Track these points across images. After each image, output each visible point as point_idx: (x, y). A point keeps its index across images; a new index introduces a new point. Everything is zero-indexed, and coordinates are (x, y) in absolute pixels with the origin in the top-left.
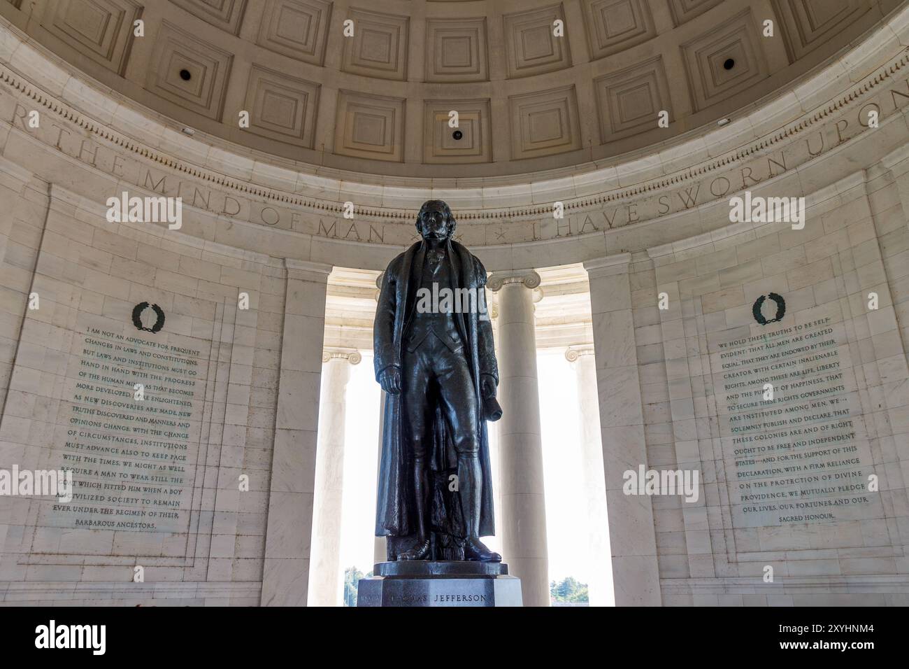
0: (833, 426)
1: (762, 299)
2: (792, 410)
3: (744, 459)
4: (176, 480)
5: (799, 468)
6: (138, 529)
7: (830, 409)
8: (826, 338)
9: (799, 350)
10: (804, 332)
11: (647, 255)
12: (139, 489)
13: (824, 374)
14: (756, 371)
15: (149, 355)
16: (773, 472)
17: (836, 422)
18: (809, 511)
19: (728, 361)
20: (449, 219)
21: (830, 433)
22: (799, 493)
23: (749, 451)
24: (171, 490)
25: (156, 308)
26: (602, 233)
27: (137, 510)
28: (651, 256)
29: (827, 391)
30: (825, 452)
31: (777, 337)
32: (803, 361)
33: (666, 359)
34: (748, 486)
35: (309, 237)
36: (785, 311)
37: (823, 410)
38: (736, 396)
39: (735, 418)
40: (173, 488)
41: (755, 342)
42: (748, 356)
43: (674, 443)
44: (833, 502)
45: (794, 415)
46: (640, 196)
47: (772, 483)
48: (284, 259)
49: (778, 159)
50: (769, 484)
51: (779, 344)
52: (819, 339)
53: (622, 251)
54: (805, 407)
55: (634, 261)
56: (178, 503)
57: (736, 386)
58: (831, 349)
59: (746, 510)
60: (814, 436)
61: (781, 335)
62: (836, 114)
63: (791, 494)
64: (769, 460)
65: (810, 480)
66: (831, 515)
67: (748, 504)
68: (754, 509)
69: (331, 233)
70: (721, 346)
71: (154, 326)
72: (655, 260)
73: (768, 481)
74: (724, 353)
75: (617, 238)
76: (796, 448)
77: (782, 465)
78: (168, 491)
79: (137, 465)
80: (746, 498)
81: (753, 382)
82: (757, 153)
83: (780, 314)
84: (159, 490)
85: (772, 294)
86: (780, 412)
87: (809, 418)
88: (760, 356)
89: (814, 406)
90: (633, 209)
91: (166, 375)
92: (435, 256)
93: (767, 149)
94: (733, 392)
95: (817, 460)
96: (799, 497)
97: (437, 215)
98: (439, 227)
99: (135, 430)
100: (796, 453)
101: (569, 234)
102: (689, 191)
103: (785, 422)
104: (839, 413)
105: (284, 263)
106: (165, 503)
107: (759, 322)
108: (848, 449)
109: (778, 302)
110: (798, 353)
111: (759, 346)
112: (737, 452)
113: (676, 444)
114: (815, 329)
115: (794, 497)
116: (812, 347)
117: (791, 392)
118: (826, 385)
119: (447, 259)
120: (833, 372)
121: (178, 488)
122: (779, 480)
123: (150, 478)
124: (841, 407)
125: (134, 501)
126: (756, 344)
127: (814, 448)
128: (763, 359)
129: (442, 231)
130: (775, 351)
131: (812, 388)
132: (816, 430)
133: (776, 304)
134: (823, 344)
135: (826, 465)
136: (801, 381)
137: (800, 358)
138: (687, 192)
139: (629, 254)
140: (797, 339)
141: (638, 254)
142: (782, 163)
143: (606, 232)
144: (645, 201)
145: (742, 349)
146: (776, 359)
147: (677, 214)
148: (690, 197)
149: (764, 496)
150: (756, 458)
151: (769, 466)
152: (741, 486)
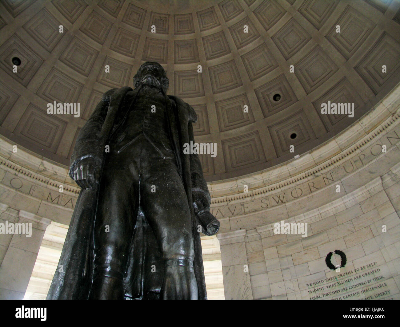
1: (330, 255)
8: (377, 275)
9: (360, 284)
10: (361, 273)
11: (256, 231)
19: (314, 295)
26: (228, 218)
28: (259, 232)
31: (343, 277)
32: (364, 291)
33: (273, 295)
35: (40, 201)
36: (346, 260)
41: (330, 281)
42: (326, 291)
46: (249, 199)
48: (19, 210)
49: (329, 176)
51: (346, 281)
52: (371, 277)
53: (240, 228)
55: (248, 235)
58: (381, 282)
61: (346, 276)
62: (358, 151)
69: (56, 201)
70: (308, 285)
72: (261, 234)
74: (311, 290)
75: (237, 221)
82: (316, 174)
83: (343, 263)
85: (336, 250)
88: (334, 290)
90: (246, 206)
93: (322, 172)
102: (279, 196)
107: (330, 268)
110: (360, 287)
111: (333, 283)
114: (369, 271)
116: (368, 282)
126: (331, 283)
128: (337, 292)
130: (344, 286)
133: (340, 257)
134: (375, 279)
137: (361, 290)
138: (277, 196)
139: (244, 230)
140: (357, 277)
141: (251, 231)
142: (332, 179)
143: (230, 218)
144: (253, 201)
145: (322, 287)
146: (345, 291)
147: (274, 208)
148: (279, 199)
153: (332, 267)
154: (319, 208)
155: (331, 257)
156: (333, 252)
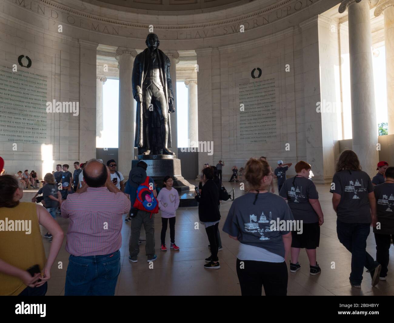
0: (270, 114)
1: (255, 69)
2: (259, 108)
3: (242, 123)
4: (44, 125)
5: (259, 126)
6: (32, 142)
7: (270, 108)
8: (273, 85)
9: (264, 88)
10: (266, 82)
11: (218, 49)
12: (30, 128)
13: (270, 97)
14: (250, 94)
15: (27, 77)
16: (251, 127)
17: (271, 112)
18: (260, 139)
19: (241, 90)
20: (158, 41)
22: (258, 134)
23: (245, 120)
24: (43, 129)
25: (27, 57)
26: (202, 39)
27: (31, 136)
29: (270, 102)
30: (267, 122)
31: (258, 83)
32: (265, 92)
33: (221, 88)
34: (243, 131)
35: (88, 30)
37: (268, 108)
40: (44, 128)
41: (251, 84)
42: (248, 89)
44: (267, 137)
45: (259, 109)
46: (217, 26)
48: (78, 39)
49: (266, 18)
50: (249, 131)
51: (258, 86)
52: (270, 85)
53: (209, 47)
54: (263, 107)
55: (213, 51)
56: (46, 134)
57: (243, 99)
58: (273, 89)
59: (241, 139)
60: (264, 116)
61: (259, 83)
62: (288, 4)
65: (261, 130)
66: (265, 140)
67: (242, 137)
68: (244, 138)
69: (97, 30)
70: (240, 85)
71: (27, 65)
72: (221, 51)
74: (240, 87)
75: (208, 41)
76: (258, 120)
77: (254, 125)
78: (42, 129)
79: (28, 120)
80: (242, 135)
81: (248, 98)
82: (260, 14)
83: (260, 75)
84: (38, 129)
86: (255, 108)
87: (264, 111)
89: (266, 107)
90: (214, 31)
91: (35, 86)
92: (153, 55)
93: (263, 13)
95: (264, 124)
97: (154, 39)
98: (154, 44)
99: (26, 106)
100: (258, 121)
101: (191, 38)
102: (235, 26)
103: (256, 111)
104: (273, 109)
105: (78, 41)
106: (41, 133)
107: (253, 77)
108: (274, 121)
109: (260, 71)
110: (264, 89)
111: (252, 86)
112: (241, 120)
113: (222, 117)
114: (270, 82)
115: (256, 135)
116: (268, 87)
117: (259, 102)
118: (271, 100)
119: (157, 56)
120: (273, 96)
121: (45, 128)
122: (252, 129)
123: (34, 124)
124: (273, 107)
125: (29, 133)
127: (264, 120)
128: (252, 90)
129: (155, 45)
130: (256, 88)
131: (266, 101)
132: (265, 114)
133: (259, 72)
134: (271, 87)
135: (266, 125)
136: (263, 98)
138: (234, 26)
139: (212, 48)
140: (264, 84)
141: (215, 49)
142: (268, 20)
143: (204, 39)
144: (218, 28)
145: (246, 86)
146: (256, 91)
147: (230, 35)
148: (235, 29)
149: (247, 134)
150: (246, 123)
151: (249, 125)
152: (241, 131)
156: (256, 68)
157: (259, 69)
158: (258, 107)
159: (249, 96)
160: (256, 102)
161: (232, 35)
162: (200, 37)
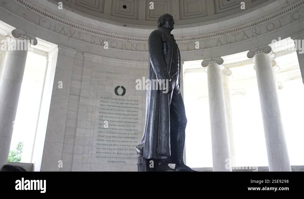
0: (132, 134)
1: (119, 87)
2: (120, 126)
3: (100, 139)
5: (118, 145)
7: (132, 128)
8: (136, 106)
10: (130, 102)
11: (83, 55)
13: (133, 117)
14: (111, 110)
16: (109, 145)
17: (133, 133)
18: (118, 160)
19: (102, 103)
21: (131, 136)
22: (116, 153)
23: (103, 136)
26: (67, 37)
28: (84, 55)
29: (132, 122)
30: (127, 142)
31: (121, 101)
33: (81, 95)
34: (100, 148)
37: (130, 128)
38: (103, 116)
39: (100, 124)
41: (113, 100)
42: (109, 104)
43: (76, 128)
44: (126, 158)
45: (120, 128)
46: (85, 32)
47: (108, 149)
49: (135, 45)
50: (107, 149)
51: (121, 103)
52: (133, 106)
53: (74, 48)
54: (125, 126)
55: (77, 54)
57: (103, 113)
58: (137, 110)
59: (97, 157)
60: (125, 136)
63: (113, 153)
64: (109, 141)
65: (121, 149)
66: (125, 162)
67: (98, 155)
68: (100, 157)
70: (101, 98)
72: (85, 58)
73: (107, 148)
74: (102, 100)
75: (73, 42)
76: (118, 138)
77: (112, 143)
80: (98, 152)
81: (109, 113)
82: (129, 40)
83: (124, 94)
86: (116, 125)
87: (125, 130)
89: (127, 126)
90: (81, 35)
93: (133, 41)
94: (101, 114)
95: (125, 143)
96: (116, 154)
100: (118, 140)
101: (54, 31)
103: (117, 129)
104: (135, 130)
107: (116, 94)
108: (135, 142)
109: (124, 90)
110: (126, 108)
112: (99, 136)
113: (77, 128)
114: (134, 103)
116: (131, 108)
117: (121, 120)
118: (133, 121)
120: (136, 117)
122: (110, 148)
124: (136, 128)
126: (114, 101)
128: (114, 106)
130: (119, 105)
131: (128, 120)
132: (126, 134)
134: (135, 108)
135: (127, 146)
136: (125, 117)
137: (127, 110)
138: (102, 40)
139: (76, 51)
140: (127, 104)
141: (80, 53)
142: (136, 48)
143: (69, 38)
144: (87, 34)
145: (108, 101)
146: (118, 108)
147: (97, 46)
148: (103, 42)
149: (104, 153)
150: (104, 139)
151: (108, 143)
152: (97, 148)
153: (117, 94)
154: (123, 60)
155: (119, 89)
157: (122, 87)
158: (119, 124)
159: (110, 112)
160: (118, 120)
161: (99, 46)
162: (65, 34)
